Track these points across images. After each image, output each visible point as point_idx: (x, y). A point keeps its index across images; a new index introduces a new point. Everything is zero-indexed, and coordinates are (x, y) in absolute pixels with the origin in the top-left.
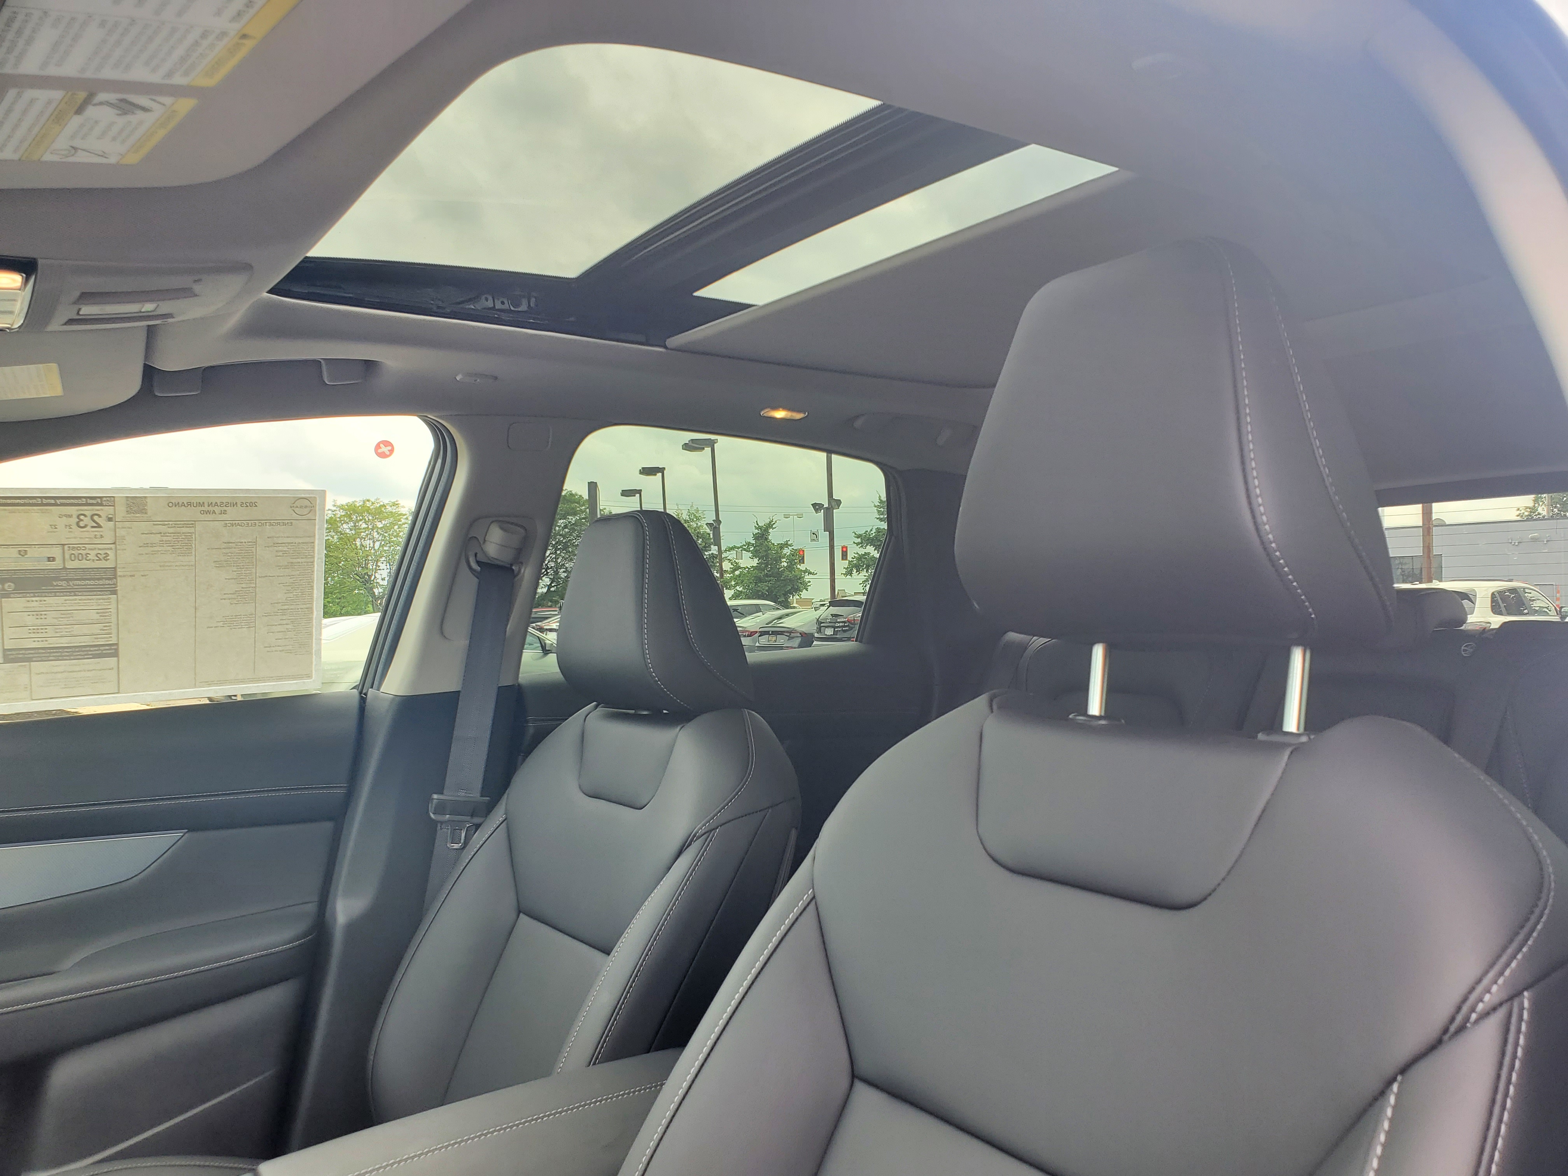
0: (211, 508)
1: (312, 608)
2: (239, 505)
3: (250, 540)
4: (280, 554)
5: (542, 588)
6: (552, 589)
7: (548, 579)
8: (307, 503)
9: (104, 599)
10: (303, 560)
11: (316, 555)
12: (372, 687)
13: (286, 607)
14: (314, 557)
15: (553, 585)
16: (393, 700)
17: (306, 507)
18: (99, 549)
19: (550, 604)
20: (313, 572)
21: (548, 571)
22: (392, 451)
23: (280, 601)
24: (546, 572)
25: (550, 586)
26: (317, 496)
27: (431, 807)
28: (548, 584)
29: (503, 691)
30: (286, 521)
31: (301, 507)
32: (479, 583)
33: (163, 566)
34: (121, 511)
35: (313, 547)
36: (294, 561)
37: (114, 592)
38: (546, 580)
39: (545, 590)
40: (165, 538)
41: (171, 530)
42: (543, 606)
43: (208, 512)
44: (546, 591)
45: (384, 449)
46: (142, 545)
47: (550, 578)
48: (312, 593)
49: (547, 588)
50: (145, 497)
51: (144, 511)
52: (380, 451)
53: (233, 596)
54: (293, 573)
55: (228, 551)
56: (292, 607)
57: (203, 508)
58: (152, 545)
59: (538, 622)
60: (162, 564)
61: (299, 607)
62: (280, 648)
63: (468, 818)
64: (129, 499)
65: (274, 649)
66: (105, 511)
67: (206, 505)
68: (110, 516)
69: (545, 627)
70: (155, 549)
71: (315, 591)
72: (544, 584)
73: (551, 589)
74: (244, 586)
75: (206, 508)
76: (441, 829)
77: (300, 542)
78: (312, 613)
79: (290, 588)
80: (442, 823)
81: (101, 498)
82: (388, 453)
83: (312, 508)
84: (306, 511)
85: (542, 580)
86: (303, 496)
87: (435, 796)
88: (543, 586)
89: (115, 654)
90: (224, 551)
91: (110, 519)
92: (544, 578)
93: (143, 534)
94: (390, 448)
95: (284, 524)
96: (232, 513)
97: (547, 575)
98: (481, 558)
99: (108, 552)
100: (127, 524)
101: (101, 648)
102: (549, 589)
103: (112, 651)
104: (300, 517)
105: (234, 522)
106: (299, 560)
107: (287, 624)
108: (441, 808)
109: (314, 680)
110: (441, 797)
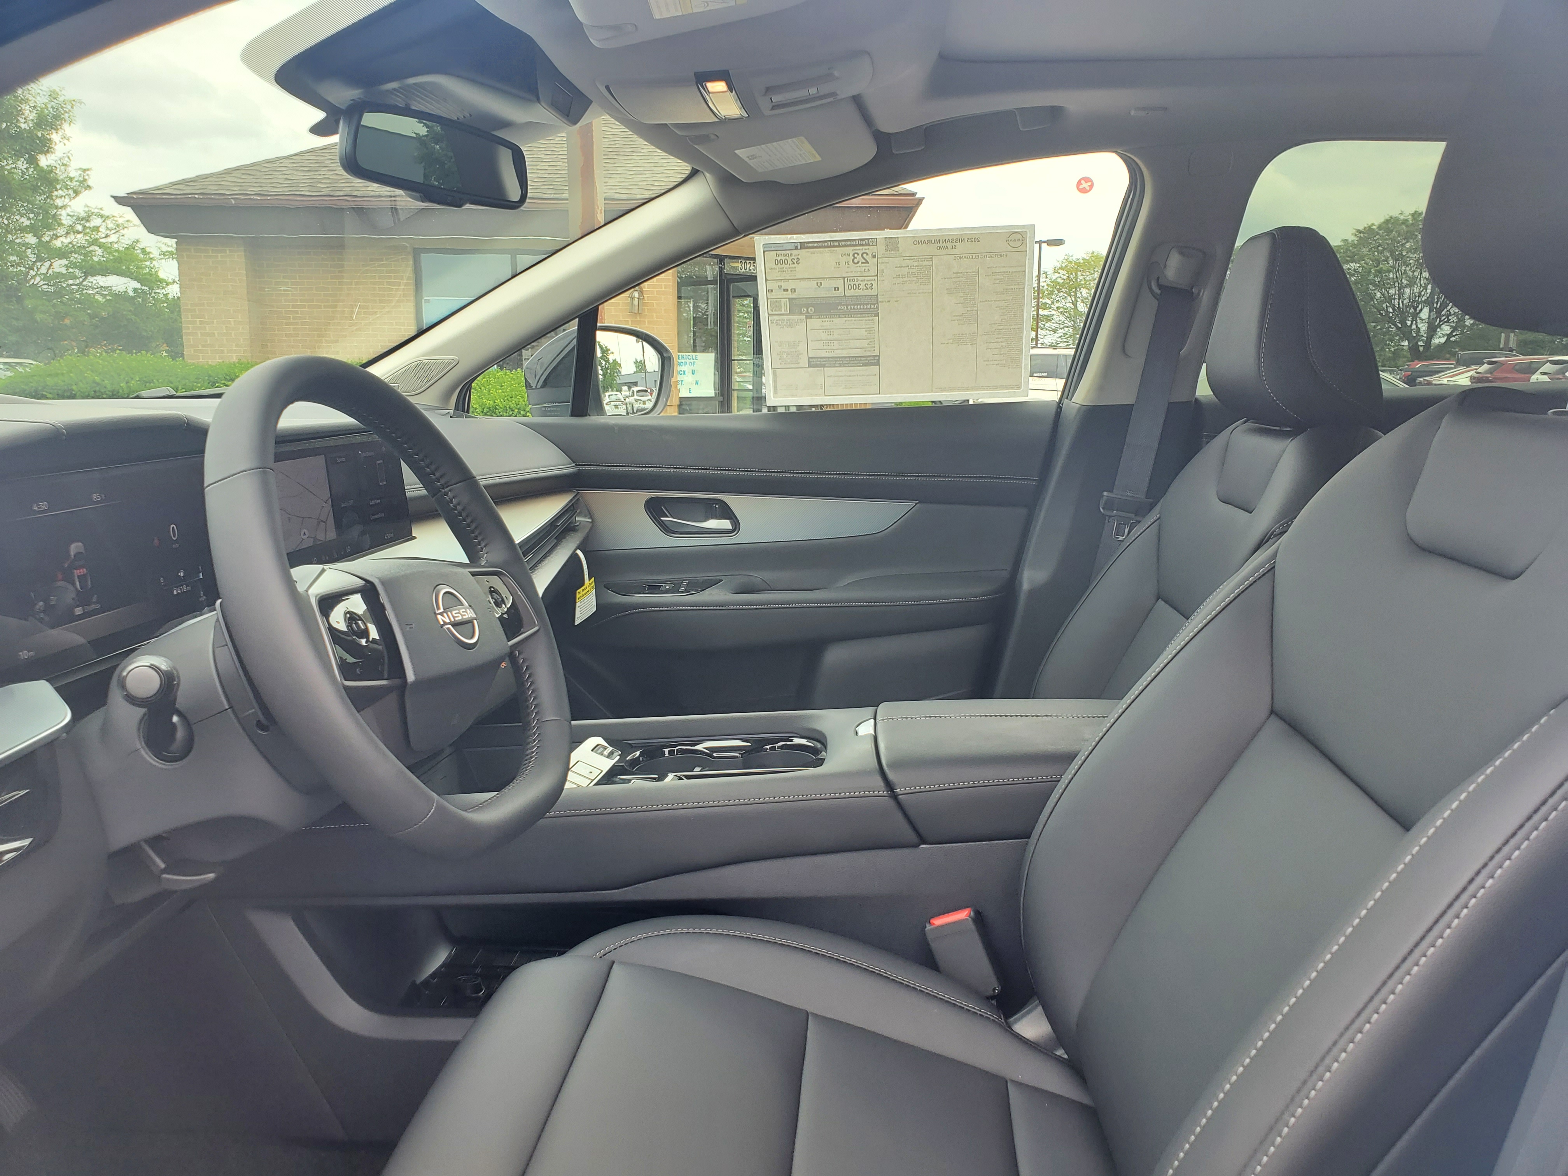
0: (945, 245)
1: (1022, 328)
2: (966, 240)
3: (974, 271)
4: (998, 281)
5: (1440, 337)
6: (1453, 339)
7: (1448, 328)
8: (1019, 237)
9: (870, 320)
10: (1016, 287)
11: (1026, 282)
12: (1067, 398)
13: (1002, 327)
14: (1024, 284)
15: (1454, 334)
16: (1079, 409)
17: (1019, 240)
18: (867, 281)
19: (1448, 356)
20: (1024, 297)
21: (1450, 318)
22: (1091, 187)
23: (997, 322)
24: (1446, 319)
25: (1449, 336)
26: (1028, 231)
27: (1102, 502)
28: (1448, 332)
29: (1172, 407)
30: (1003, 253)
31: (1015, 241)
32: (1159, 306)
33: (910, 293)
34: (881, 248)
35: (1024, 276)
36: (1009, 287)
37: (877, 315)
38: (1447, 329)
39: (1443, 340)
40: (911, 271)
41: (916, 264)
42: (1438, 358)
43: (943, 248)
44: (1443, 342)
45: (1085, 185)
46: (895, 276)
47: (1451, 326)
48: (1023, 316)
49: (1446, 338)
50: (898, 237)
51: (897, 249)
52: (1081, 187)
53: (960, 318)
54: (1007, 298)
55: (957, 280)
56: (1006, 327)
57: (939, 245)
58: (903, 276)
59: (1426, 376)
60: (909, 292)
61: (1012, 327)
62: (996, 362)
63: (1132, 515)
64: (887, 239)
65: (992, 363)
66: (871, 250)
67: (941, 241)
68: (874, 254)
69: (1434, 382)
70: (905, 279)
71: (1025, 314)
72: (1443, 332)
73: (1451, 339)
74: (969, 309)
75: (941, 244)
76: (1109, 522)
77: (1013, 271)
78: (1023, 332)
79: (1004, 311)
80: (1110, 517)
81: (868, 239)
82: (1088, 188)
83: (1023, 241)
84: (1019, 243)
85: (1440, 329)
86: (1016, 230)
87: (1105, 494)
88: (1441, 335)
89: (877, 363)
90: (954, 280)
91: (874, 257)
92: (1443, 326)
93: (896, 267)
94: (1089, 184)
95: (1001, 256)
96: (961, 248)
97: (1448, 322)
98: (1161, 282)
99: (873, 282)
100: (885, 260)
101: (868, 359)
102: (1448, 339)
103: (874, 361)
104: (1013, 250)
105: (962, 255)
106: (1013, 287)
107: (1001, 342)
108: (1109, 505)
109: (1023, 390)
110: (1110, 495)
